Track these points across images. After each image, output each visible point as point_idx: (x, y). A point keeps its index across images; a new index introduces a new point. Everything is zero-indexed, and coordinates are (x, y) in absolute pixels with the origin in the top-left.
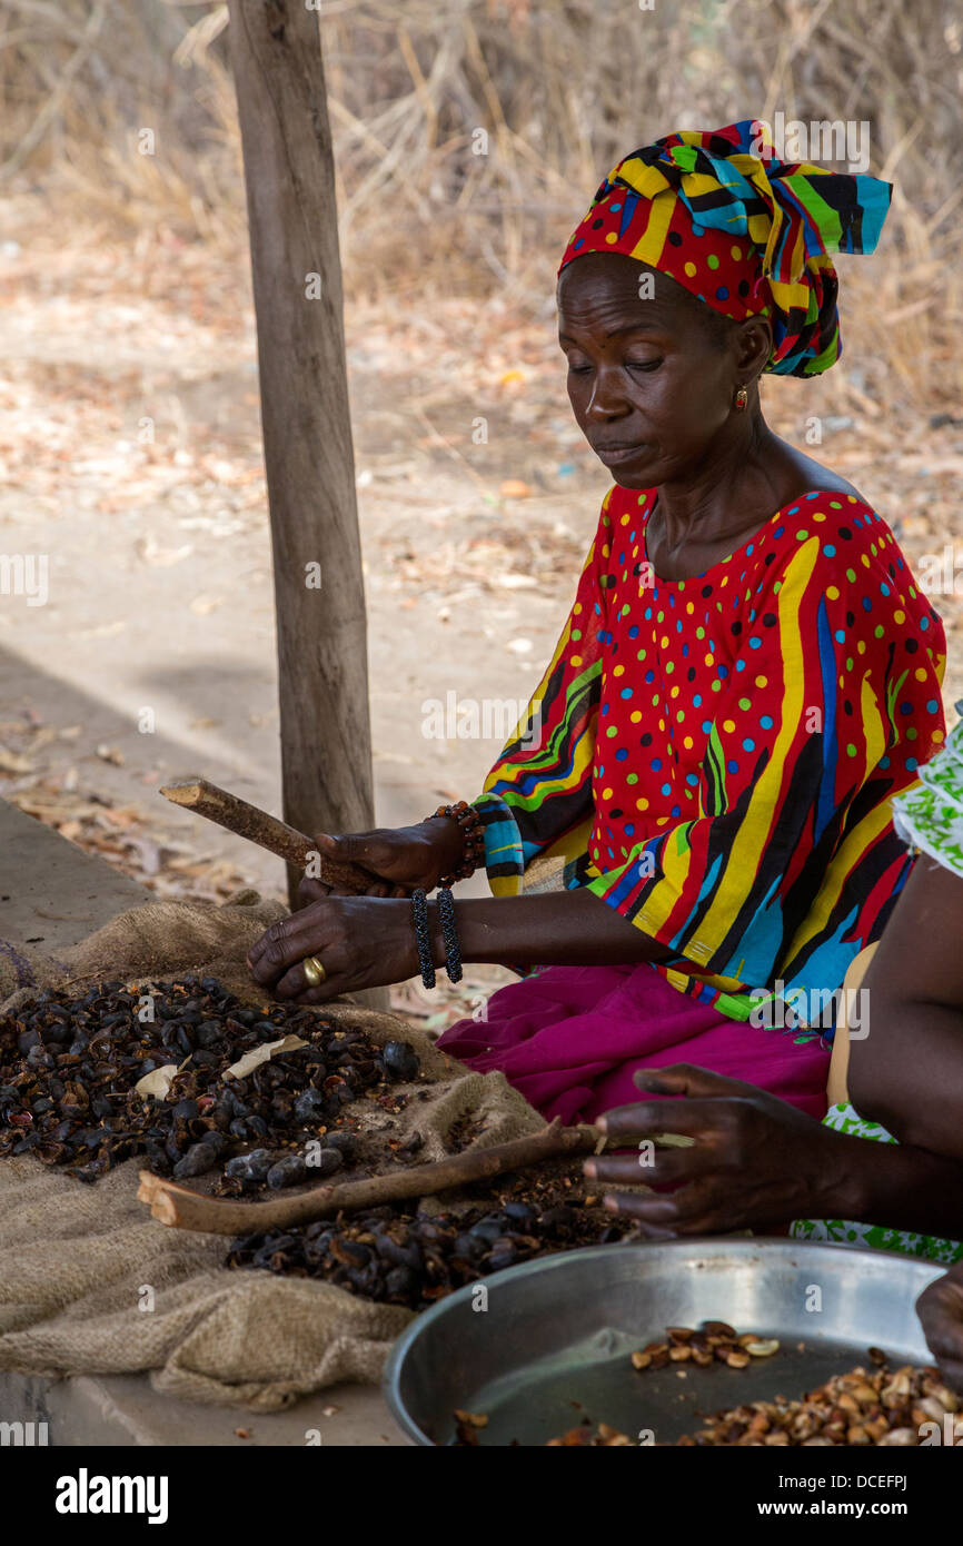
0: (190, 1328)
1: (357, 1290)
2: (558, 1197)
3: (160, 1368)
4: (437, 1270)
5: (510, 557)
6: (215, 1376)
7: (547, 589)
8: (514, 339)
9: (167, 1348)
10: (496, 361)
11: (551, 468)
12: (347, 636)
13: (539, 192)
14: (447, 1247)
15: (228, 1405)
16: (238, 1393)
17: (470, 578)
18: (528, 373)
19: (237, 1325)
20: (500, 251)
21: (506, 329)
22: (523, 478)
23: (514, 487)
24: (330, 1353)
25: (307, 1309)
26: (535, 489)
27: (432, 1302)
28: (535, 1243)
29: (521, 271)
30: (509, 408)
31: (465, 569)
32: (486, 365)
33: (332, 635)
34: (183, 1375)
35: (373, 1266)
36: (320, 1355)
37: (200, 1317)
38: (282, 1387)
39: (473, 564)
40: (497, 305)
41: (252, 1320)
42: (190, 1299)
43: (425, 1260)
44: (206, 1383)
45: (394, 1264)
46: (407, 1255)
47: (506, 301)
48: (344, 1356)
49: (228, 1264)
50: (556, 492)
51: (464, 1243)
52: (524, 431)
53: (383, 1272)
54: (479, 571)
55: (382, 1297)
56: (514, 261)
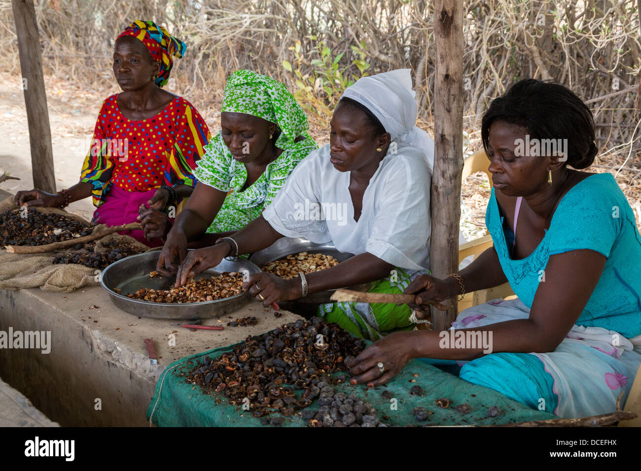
0: (50, 276)
1: (87, 266)
2: (125, 248)
3: (43, 285)
4: (105, 261)
5: (67, 130)
6: (57, 286)
7: (77, 137)
8: (59, 84)
9: (45, 281)
10: (56, 89)
11: (73, 111)
12: (47, 139)
13: (62, 52)
14: (106, 256)
15: (59, 292)
16: (62, 289)
17: (58, 135)
18: (64, 92)
19: (61, 275)
20: (54, 65)
21: (57, 82)
22: (67, 113)
23: (65, 115)
24: (83, 279)
25: (77, 270)
26: (70, 116)
27: (105, 268)
28: (126, 254)
29: (59, 69)
30: (60, 99)
31: (57, 133)
32: (53, 90)
33: (44, 138)
34: (49, 286)
35: (90, 261)
36: (81, 280)
37: (52, 274)
38: (73, 287)
39: (58, 132)
40: (54, 76)
41: (64, 273)
42: (47, 271)
43: (102, 259)
44: (55, 287)
45: (95, 260)
46: (98, 258)
47: (56, 76)
48: (86, 280)
49: (53, 263)
50: (76, 116)
51: (110, 255)
52: (65, 104)
53: (92, 262)
54: (60, 133)
55: (93, 267)
56: (57, 67)
